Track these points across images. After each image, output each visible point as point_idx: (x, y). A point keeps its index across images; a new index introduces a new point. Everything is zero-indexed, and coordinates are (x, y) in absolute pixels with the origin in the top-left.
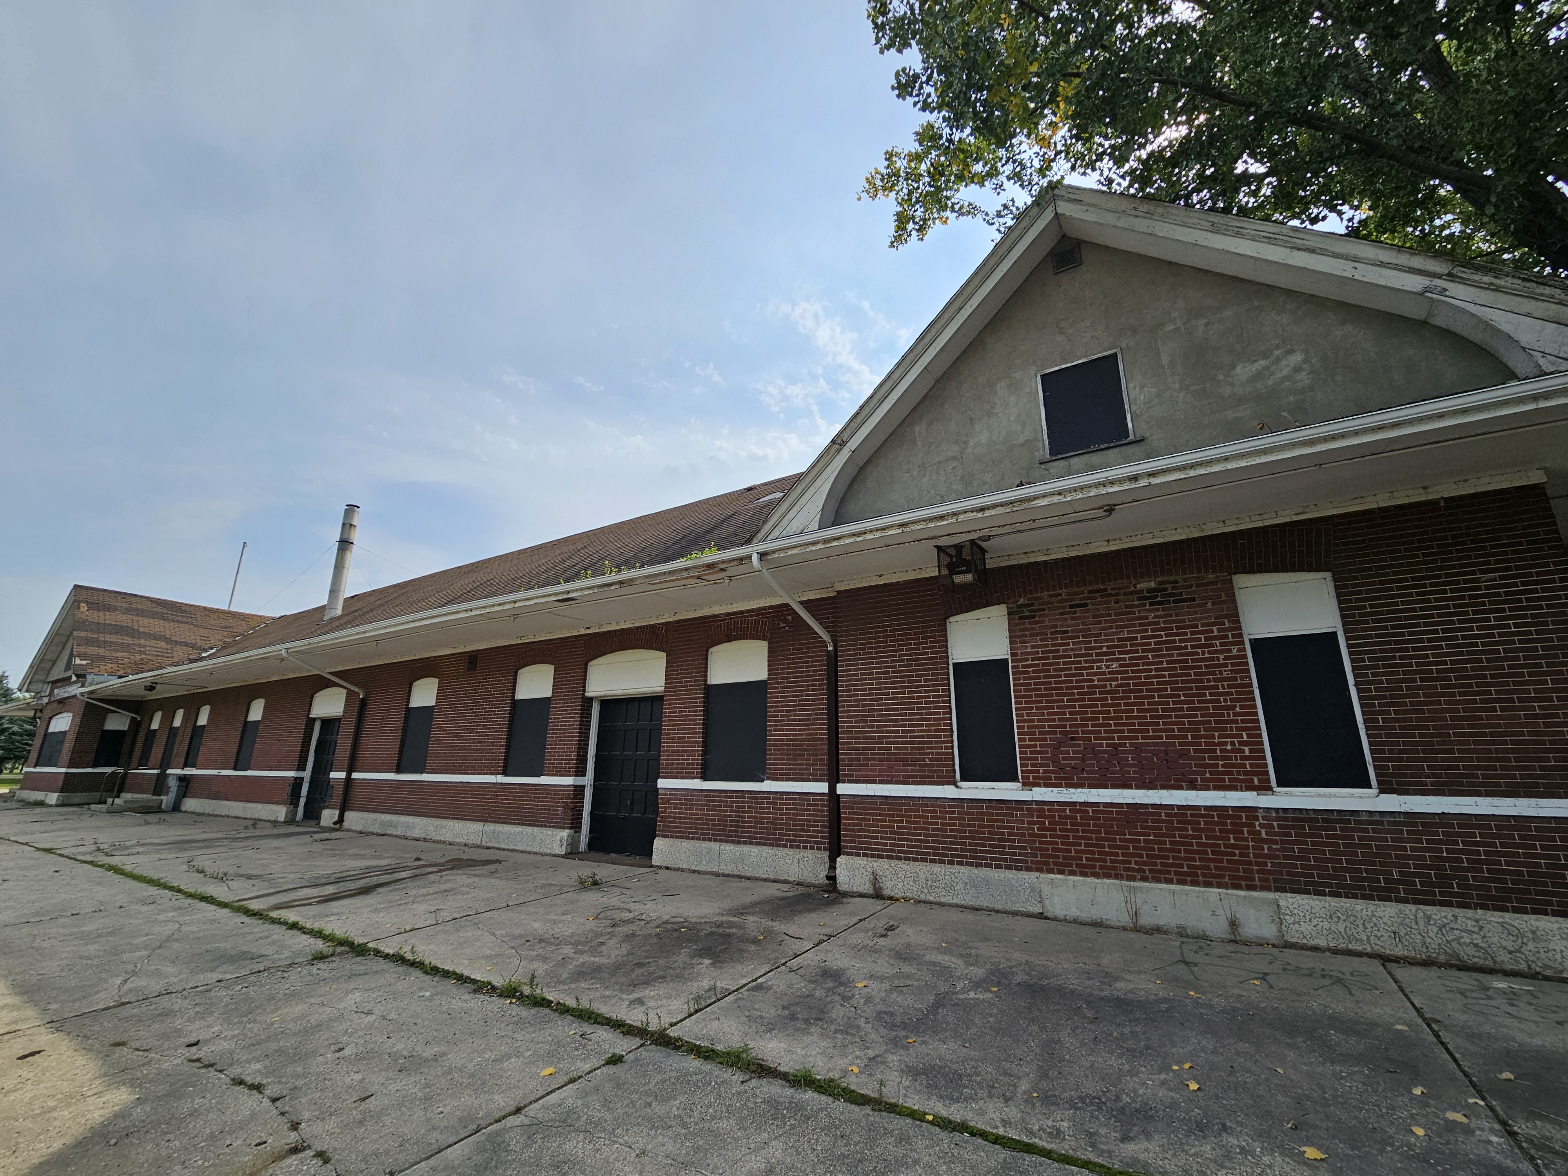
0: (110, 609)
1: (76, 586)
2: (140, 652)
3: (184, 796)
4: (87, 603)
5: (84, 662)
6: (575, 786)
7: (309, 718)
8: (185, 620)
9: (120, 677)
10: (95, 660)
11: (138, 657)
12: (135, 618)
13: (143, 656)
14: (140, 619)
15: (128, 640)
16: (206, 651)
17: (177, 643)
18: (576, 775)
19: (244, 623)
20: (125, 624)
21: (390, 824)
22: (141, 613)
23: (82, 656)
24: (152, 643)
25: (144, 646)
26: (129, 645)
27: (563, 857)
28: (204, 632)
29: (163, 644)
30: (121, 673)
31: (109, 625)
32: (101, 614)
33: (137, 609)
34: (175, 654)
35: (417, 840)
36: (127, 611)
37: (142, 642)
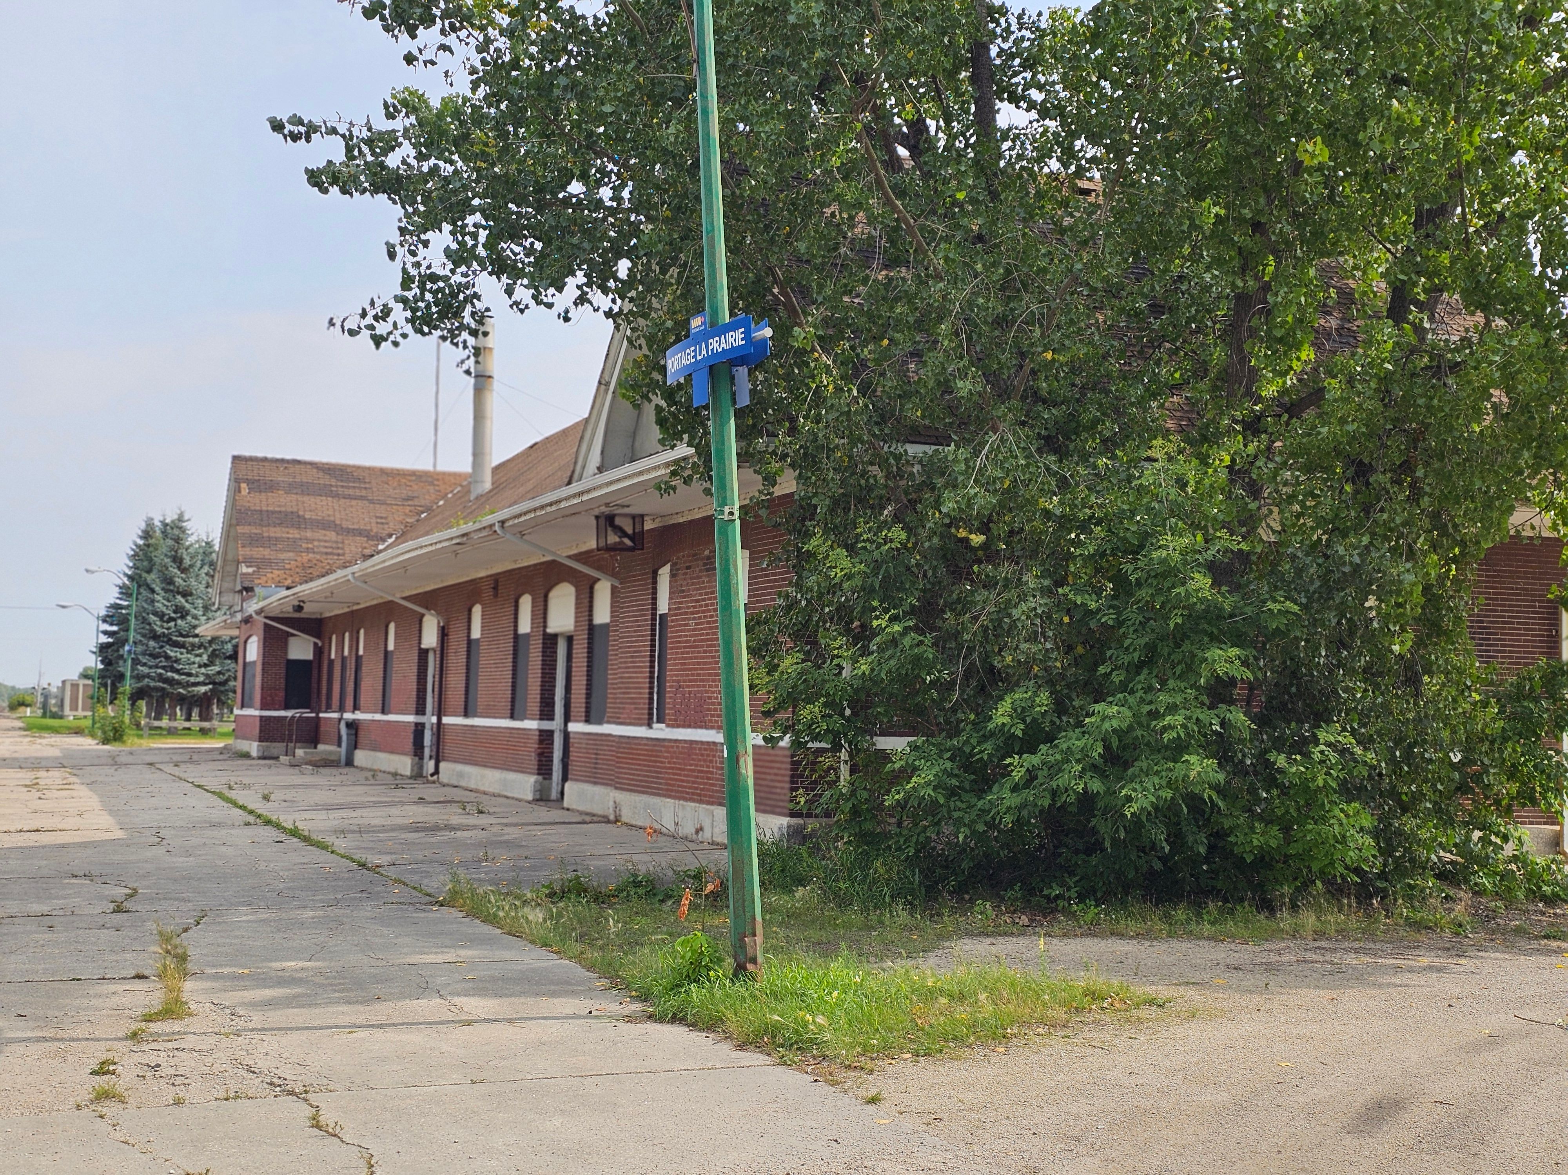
0: (271, 487)
1: (236, 459)
2: (308, 550)
3: (356, 748)
4: (248, 481)
5: (250, 570)
6: (541, 731)
7: (420, 649)
8: (358, 493)
9: (288, 588)
10: (261, 564)
11: (305, 557)
12: (300, 498)
13: (311, 555)
14: (306, 498)
15: (294, 534)
16: (383, 540)
17: (348, 531)
18: (541, 719)
19: (431, 489)
20: (289, 510)
21: (461, 775)
22: (305, 489)
23: (248, 562)
24: (320, 534)
25: (312, 541)
26: (295, 540)
27: (529, 802)
28: (381, 511)
29: (332, 535)
30: (288, 582)
31: (273, 512)
32: (263, 496)
33: (302, 484)
34: (347, 551)
35: (485, 793)
36: (293, 488)
37: (309, 534)
